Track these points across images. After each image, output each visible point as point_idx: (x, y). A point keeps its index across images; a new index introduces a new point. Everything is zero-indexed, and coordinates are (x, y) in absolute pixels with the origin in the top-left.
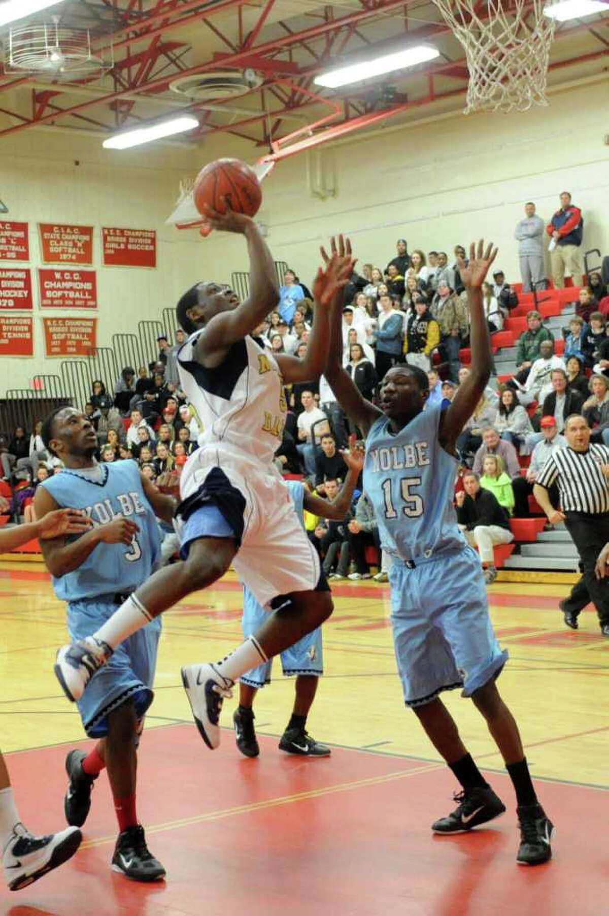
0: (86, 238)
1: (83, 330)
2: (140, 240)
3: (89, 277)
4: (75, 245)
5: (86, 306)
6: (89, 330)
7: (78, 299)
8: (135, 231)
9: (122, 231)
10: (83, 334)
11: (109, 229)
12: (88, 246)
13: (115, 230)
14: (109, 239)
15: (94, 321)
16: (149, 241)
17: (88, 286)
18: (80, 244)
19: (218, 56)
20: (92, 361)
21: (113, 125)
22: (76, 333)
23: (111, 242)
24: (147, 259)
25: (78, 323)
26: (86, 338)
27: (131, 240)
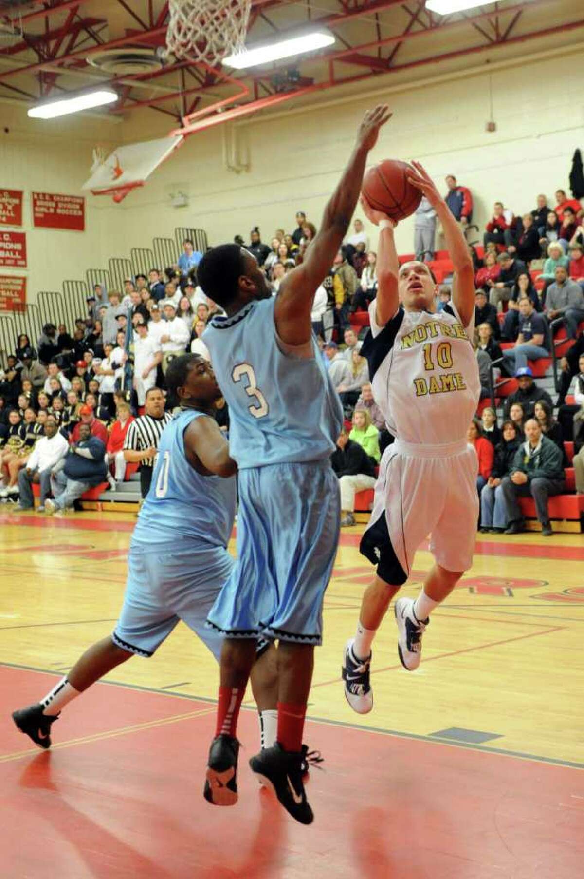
0: (16, 201)
1: (12, 287)
2: (69, 206)
3: (20, 238)
4: (5, 208)
5: (15, 264)
6: (20, 288)
7: (8, 258)
8: (64, 197)
9: (51, 197)
10: (14, 292)
11: (38, 194)
12: (18, 209)
13: (44, 195)
14: (39, 203)
15: (24, 279)
16: (78, 207)
17: (18, 246)
18: (10, 207)
19: (131, 33)
20: (17, 316)
21: (39, 96)
22: (6, 290)
23: (41, 206)
24: (76, 223)
25: (8, 281)
26: (16, 295)
27: (60, 205)
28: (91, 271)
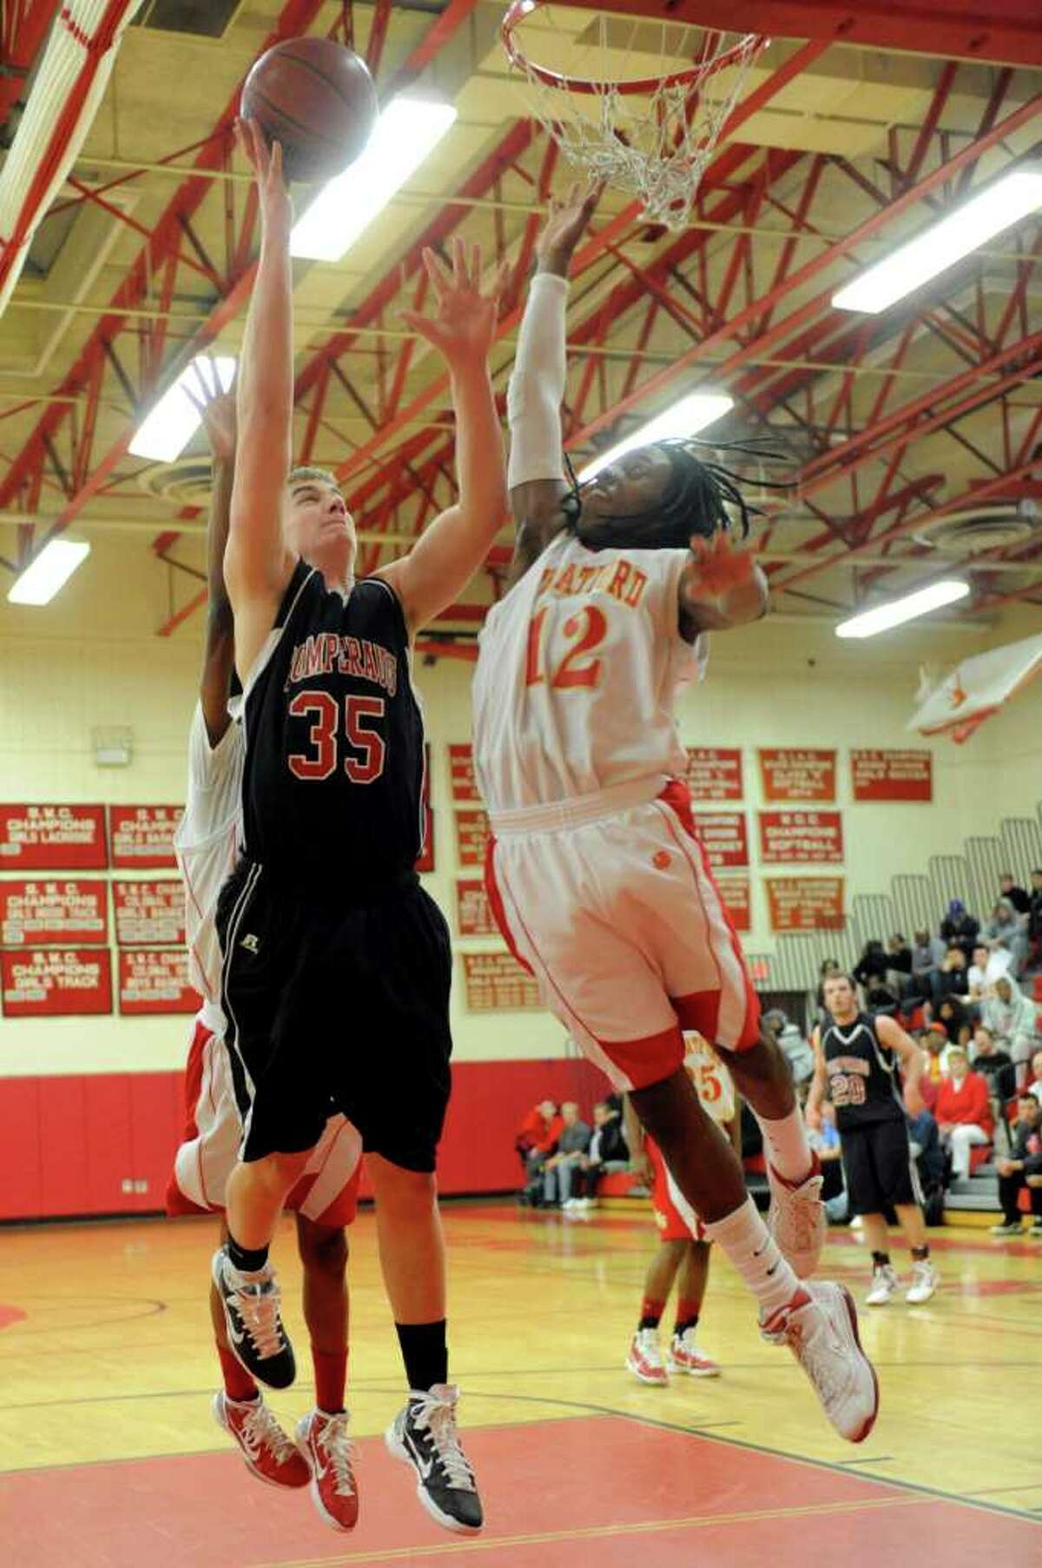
0: (826, 765)
1: (823, 894)
2: (908, 766)
3: (833, 820)
4: (810, 777)
5: (827, 859)
6: (833, 895)
7: (816, 851)
8: (899, 752)
9: (880, 755)
10: (824, 900)
11: (860, 753)
12: (829, 778)
13: (869, 752)
14: (861, 765)
15: (840, 882)
16: (921, 766)
17: (830, 832)
18: (817, 775)
19: (977, 484)
21: (851, 602)
22: (814, 899)
23: (863, 770)
24: (918, 790)
25: (816, 885)
26: (828, 905)
27: (894, 765)
28: (937, 859)
